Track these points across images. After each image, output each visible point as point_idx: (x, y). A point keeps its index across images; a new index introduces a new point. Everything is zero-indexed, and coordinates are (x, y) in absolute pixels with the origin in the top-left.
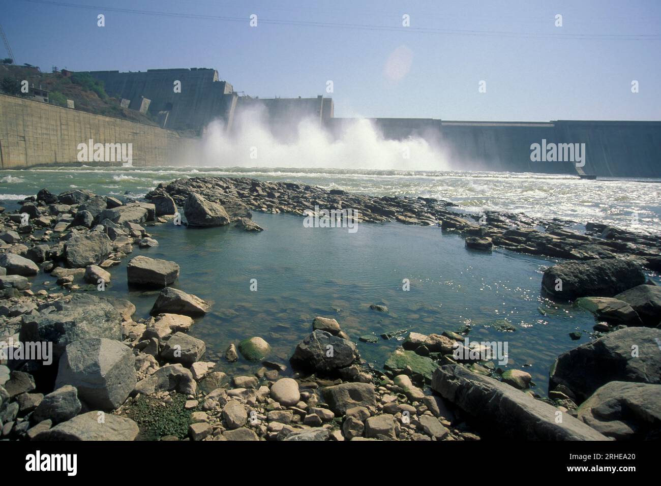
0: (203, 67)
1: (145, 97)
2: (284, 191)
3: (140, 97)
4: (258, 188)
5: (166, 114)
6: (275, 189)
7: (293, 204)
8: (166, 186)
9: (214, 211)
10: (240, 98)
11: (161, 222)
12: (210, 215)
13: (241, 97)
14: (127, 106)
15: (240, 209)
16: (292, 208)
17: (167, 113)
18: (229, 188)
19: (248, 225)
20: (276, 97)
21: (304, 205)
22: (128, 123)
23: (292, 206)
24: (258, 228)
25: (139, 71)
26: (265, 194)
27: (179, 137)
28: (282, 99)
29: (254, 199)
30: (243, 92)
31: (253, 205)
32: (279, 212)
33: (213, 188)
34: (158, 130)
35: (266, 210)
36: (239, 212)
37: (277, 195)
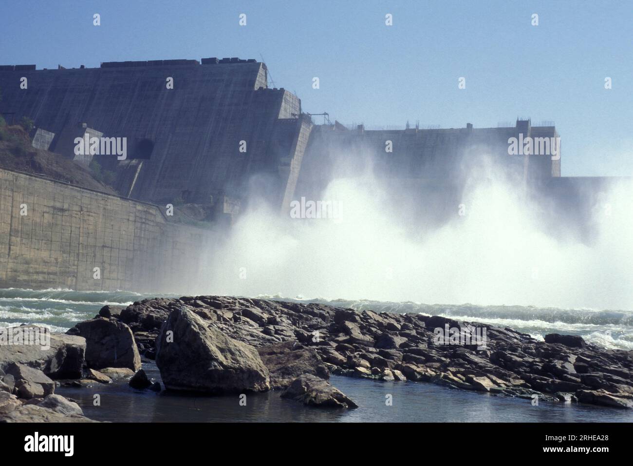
0: (230, 57)
1: (89, 126)
2: (417, 333)
3: (79, 125)
4: (349, 324)
5: (136, 167)
6: (395, 328)
7: (439, 361)
8: (119, 313)
9: (232, 354)
10: (317, 129)
11: (96, 379)
12: (221, 363)
13: (319, 126)
14: (46, 147)
15: (297, 357)
16: (438, 369)
17: (138, 164)
18: (277, 323)
19: (317, 390)
20: (408, 125)
21: (471, 362)
22: (43, 185)
23: (437, 365)
24: (341, 399)
25: (82, 67)
26: (368, 338)
27: (163, 222)
28: (423, 131)
29: (337, 349)
30: (325, 114)
31: (333, 360)
32: (402, 377)
33: (236, 319)
34: (115, 203)
35: (368, 372)
36: (297, 363)
37: (399, 340)
